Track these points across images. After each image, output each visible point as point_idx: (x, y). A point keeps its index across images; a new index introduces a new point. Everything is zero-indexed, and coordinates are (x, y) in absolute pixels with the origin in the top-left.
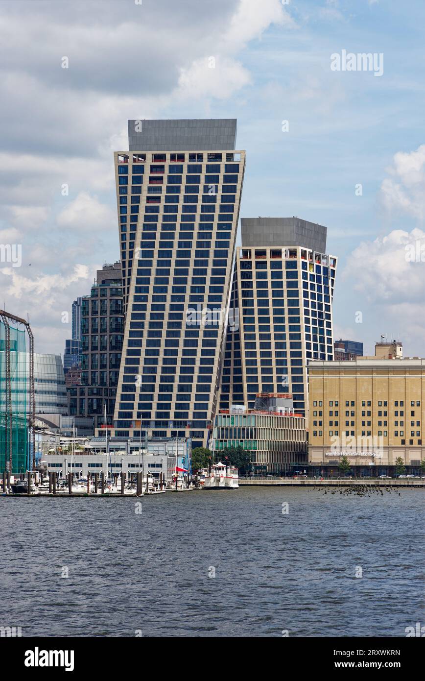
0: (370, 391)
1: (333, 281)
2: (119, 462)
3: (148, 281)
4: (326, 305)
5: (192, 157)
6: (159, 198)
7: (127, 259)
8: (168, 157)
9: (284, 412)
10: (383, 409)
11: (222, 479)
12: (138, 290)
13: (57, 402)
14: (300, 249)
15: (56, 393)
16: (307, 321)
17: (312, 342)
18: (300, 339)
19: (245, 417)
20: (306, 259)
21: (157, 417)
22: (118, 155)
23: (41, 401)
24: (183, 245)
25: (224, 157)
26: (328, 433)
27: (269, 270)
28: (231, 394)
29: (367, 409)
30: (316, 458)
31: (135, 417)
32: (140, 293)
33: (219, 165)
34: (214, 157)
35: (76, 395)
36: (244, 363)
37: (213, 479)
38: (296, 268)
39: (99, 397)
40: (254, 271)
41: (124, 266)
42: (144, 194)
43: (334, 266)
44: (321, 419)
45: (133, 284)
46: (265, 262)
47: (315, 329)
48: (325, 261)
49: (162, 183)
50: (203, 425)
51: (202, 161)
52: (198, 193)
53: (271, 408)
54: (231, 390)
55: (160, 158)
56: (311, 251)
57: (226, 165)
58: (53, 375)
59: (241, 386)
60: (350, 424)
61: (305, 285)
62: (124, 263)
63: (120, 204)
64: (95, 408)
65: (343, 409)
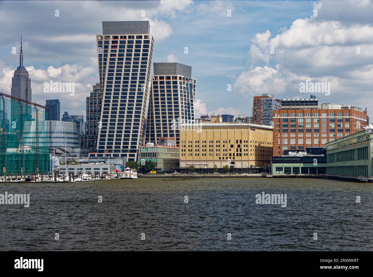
0: (206, 136)
1: (194, 89)
2: (90, 168)
3: (111, 90)
4: (191, 100)
5: (130, 37)
6: (115, 55)
7: (102, 81)
8: (119, 37)
9: (171, 146)
10: (211, 144)
11: (128, 175)
12: (107, 94)
13: (74, 142)
14: (178, 76)
15: (73, 138)
16: (182, 106)
17: (184, 115)
18: (179, 114)
19: (152, 148)
20: (181, 80)
21: (115, 148)
22: (98, 36)
23: (68, 142)
24: (126, 75)
25: (143, 37)
26: (188, 154)
27: (165, 85)
28: (150, 138)
29: (204, 144)
30: (183, 165)
31: (106, 148)
32: (108, 95)
33: (141, 41)
34: (139, 37)
35: (83, 139)
36: (155, 125)
37: (124, 174)
38: (177, 84)
39: (93, 140)
40: (159, 85)
41: (101, 84)
42: (109, 53)
43: (195, 83)
44: (185, 148)
45: (105, 91)
46: (164, 82)
47: (186, 110)
48: (190, 81)
49: (117, 48)
50: (135, 151)
51: (126, 39)
52: (132, 52)
53: (165, 144)
54: (150, 136)
55: (116, 37)
56: (184, 77)
57: (136, 41)
58: (72, 131)
59: (154, 135)
60: (197, 150)
61: (181, 91)
62: (101, 82)
63: (99, 57)
64: (91, 144)
65: (195, 144)
